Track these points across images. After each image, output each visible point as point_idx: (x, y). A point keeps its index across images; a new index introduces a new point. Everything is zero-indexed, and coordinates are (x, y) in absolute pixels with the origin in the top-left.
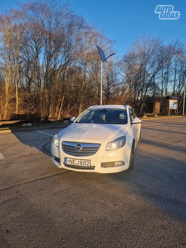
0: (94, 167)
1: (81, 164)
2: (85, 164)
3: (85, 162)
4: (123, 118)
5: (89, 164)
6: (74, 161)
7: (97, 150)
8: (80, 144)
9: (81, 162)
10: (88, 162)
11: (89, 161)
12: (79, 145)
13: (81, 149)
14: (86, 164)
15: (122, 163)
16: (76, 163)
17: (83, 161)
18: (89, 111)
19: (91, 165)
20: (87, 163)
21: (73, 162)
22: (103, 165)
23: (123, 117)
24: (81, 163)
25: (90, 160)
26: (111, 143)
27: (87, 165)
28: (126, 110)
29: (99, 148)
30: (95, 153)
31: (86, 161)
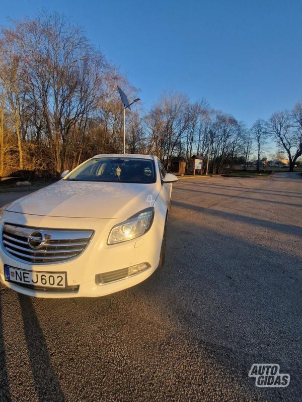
0: (78, 286)
1: (44, 281)
2: (52, 282)
3: (51, 278)
4: (149, 175)
5: (63, 282)
6: (26, 275)
7: (84, 247)
8: (41, 231)
9: (43, 277)
10: (60, 278)
11: (63, 276)
13: (43, 244)
14: (56, 282)
15: (145, 266)
16: (31, 279)
17: (48, 275)
18: (95, 162)
19: (69, 284)
20: (57, 280)
21: (24, 277)
22: (102, 278)
23: (148, 173)
24: (42, 279)
25: (65, 273)
26: (121, 226)
27: (58, 285)
29: (88, 240)
30: (79, 253)
31: (55, 276)
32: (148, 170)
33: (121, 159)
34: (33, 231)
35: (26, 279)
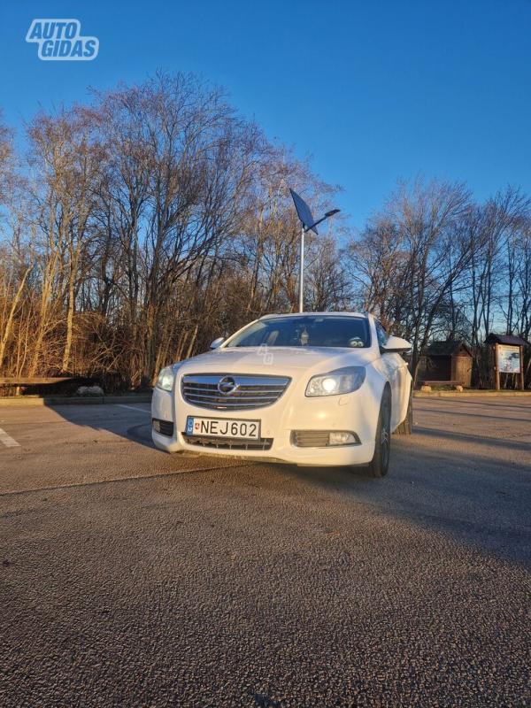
0: (271, 440)
1: (234, 431)
2: (243, 432)
3: (244, 427)
5: (256, 433)
6: (214, 425)
7: (280, 395)
8: (234, 377)
9: (234, 426)
10: (253, 427)
11: (257, 424)
12: (230, 380)
13: (234, 390)
14: (249, 432)
15: (352, 440)
16: (220, 429)
17: (239, 423)
19: (262, 436)
20: (249, 430)
21: (212, 427)
22: (298, 438)
24: (233, 428)
25: (259, 421)
26: (321, 378)
27: (250, 435)
28: (367, 321)
29: (285, 388)
30: (273, 401)
31: (248, 424)
32: (357, 341)
35: (213, 430)
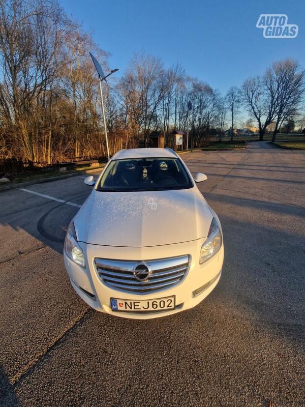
0: (182, 304)
1: (155, 306)
3: (162, 302)
4: (165, 169)
5: (172, 304)
6: (136, 304)
8: (145, 263)
9: (154, 303)
10: (170, 301)
11: (172, 299)
14: (166, 305)
16: (142, 306)
17: (158, 301)
19: (177, 305)
20: (167, 303)
21: (135, 306)
23: (164, 167)
24: (153, 305)
25: (174, 296)
27: (168, 306)
29: (186, 264)
31: (165, 300)
32: (164, 164)
33: (147, 160)
34: (137, 265)
